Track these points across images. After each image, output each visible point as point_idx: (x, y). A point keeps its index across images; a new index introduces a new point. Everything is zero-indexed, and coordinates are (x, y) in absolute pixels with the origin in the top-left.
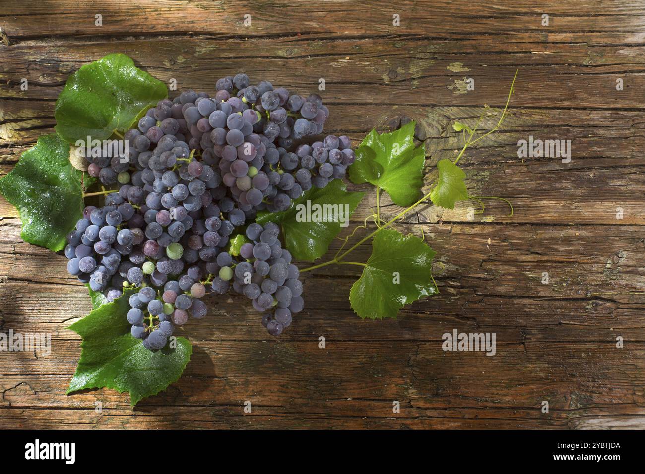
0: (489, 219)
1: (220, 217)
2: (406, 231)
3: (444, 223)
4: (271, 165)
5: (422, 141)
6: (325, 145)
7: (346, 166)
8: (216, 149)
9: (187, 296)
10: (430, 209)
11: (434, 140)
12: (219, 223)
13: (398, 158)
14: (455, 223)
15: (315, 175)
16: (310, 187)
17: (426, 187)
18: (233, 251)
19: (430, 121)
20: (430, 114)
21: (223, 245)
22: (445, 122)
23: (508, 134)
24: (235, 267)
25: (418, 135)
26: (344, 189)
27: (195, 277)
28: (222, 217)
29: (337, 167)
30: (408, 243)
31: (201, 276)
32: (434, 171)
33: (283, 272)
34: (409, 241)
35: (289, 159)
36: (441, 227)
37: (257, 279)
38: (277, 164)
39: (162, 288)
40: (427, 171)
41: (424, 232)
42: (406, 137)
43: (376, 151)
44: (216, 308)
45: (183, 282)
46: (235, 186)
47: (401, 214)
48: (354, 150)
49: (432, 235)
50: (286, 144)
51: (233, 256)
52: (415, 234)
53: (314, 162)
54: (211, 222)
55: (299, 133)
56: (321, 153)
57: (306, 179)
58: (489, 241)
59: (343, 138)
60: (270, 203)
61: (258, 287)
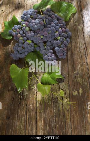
0: (38, 105)
3: (37, 93)
11: (59, 87)
14: (37, 96)
19: (64, 86)
20: (66, 85)
22: (64, 90)
23: (62, 109)
41: (34, 88)
52: (34, 85)
58: (32, 106)
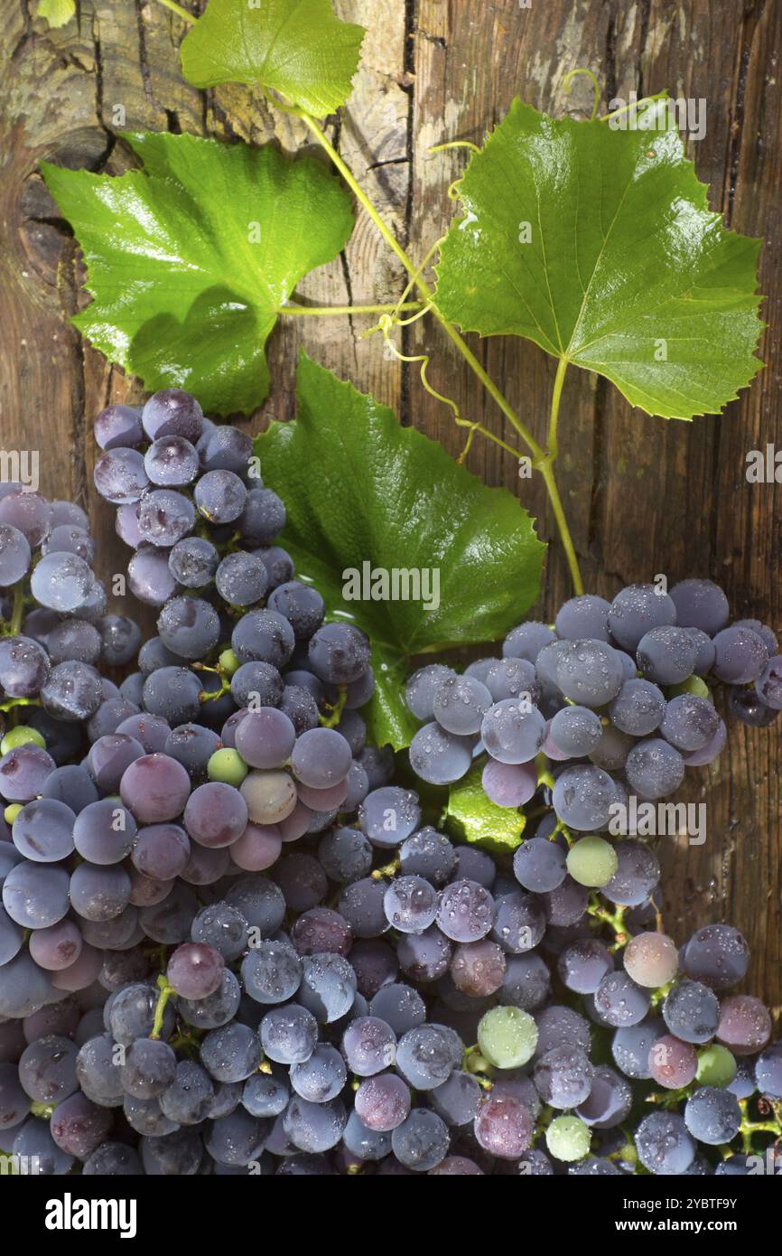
1: (387, 880)
2: (436, 208)
3: (409, 64)
4: (207, 696)
5: (112, 139)
6: (130, 500)
7: (207, 423)
8: (145, 897)
9: (671, 1001)
10: (358, 119)
11: (106, 97)
12: (408, 884)
13: (179, 234)
14: (410, 26)
15: (237, 537)
16: (282, 555)
17: (281, 132)
18: (508, 831)
19: (36, 111)
20: (12, 110)
21: (488, 867)
22: (40, 55)
24: (569, 829)
25: (89, 158)
26: (285, 431)
27: (600, 967)
28: (390, 870)
29: (208, 457)
30: (487, 202)
31: (597, 944)
32: (223, 100)
33: (590, 659)
34: (477, 200)
35: (186, 629)
36: (423, 79)
37: (612, 751)
38: (198, 672)
39: (641, 1086)
40: (220, 127)
41: (444, 141)
42: (99, 202)
43: (149, 314)
44: (706, 889)
45: (621, 1013)
46: (278, 829)
47: (378, 222)
48: (147, 396)
49: (453, 111)
50: (124, 637)
51: (527, 833)
52: (448, 175)
53: (193, 540)
54: (407, 915)
55: (87, 591)
56: (161, 517)
57: (256, 571)
59: (103, 435)
60: (343, 698)
61: (641, 750)
